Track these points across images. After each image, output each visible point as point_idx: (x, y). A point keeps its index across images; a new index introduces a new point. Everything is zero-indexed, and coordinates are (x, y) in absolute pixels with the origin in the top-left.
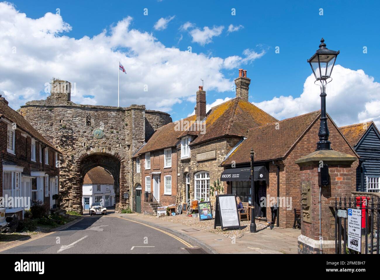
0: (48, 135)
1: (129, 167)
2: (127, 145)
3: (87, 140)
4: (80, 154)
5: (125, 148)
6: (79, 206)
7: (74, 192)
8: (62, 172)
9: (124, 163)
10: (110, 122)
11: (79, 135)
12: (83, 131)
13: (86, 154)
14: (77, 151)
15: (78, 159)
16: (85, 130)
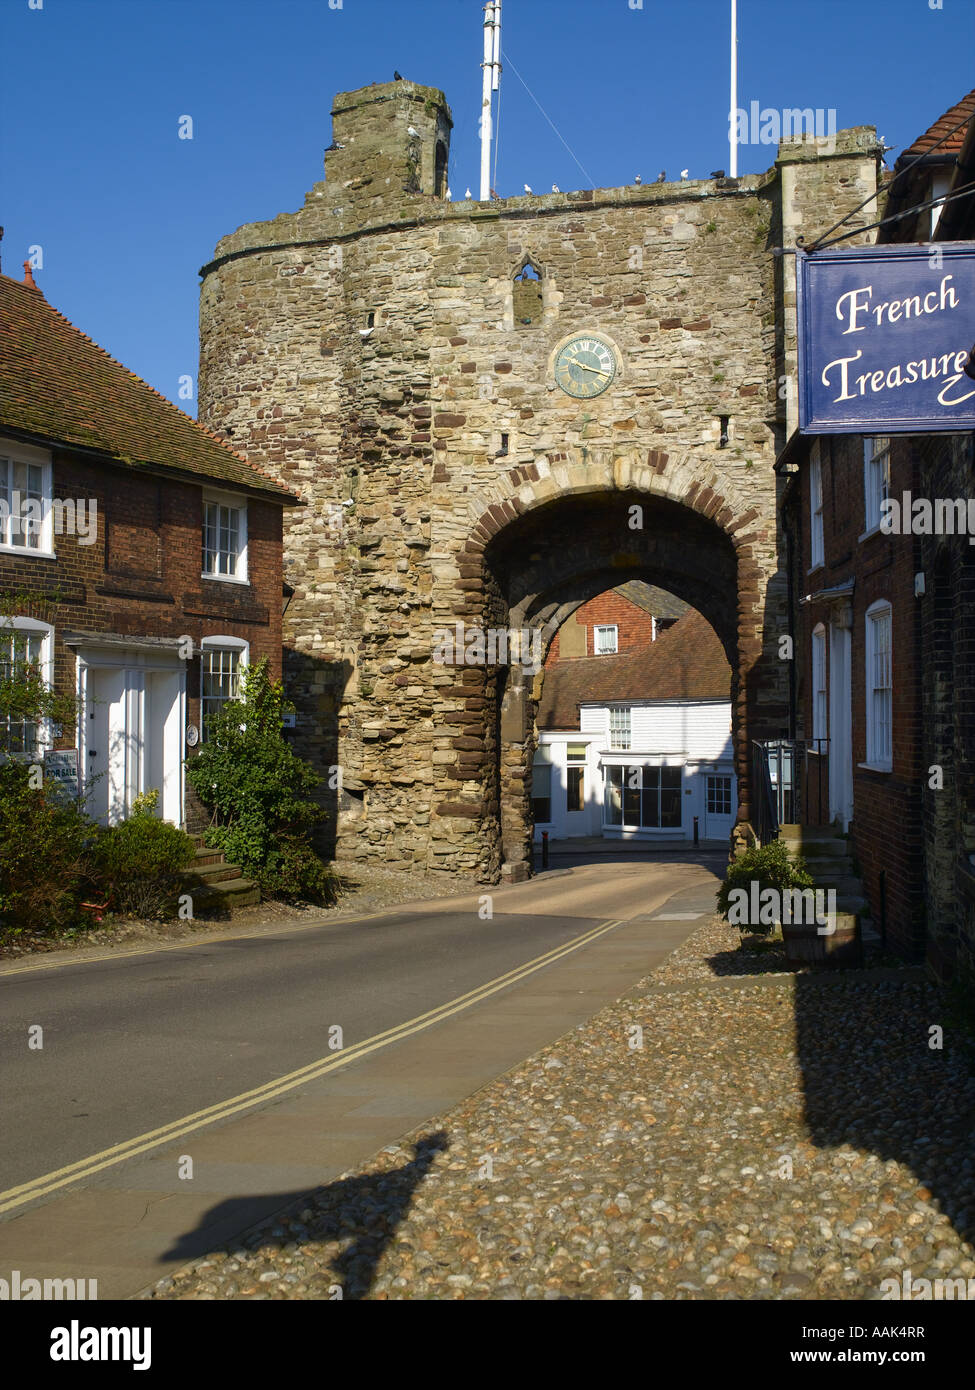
0: (312, 406)
3: (514, 414)
4: (478, 509)
5: (758, 445)
7: (445, 743)
8: (374, 622)
9: (756, 545)
10: (661, 287)
11: (468, 389)
12: (494, 359)
13: (510, 503)
14: (460, 489)
15: (465, 536)
16: (506, 354)
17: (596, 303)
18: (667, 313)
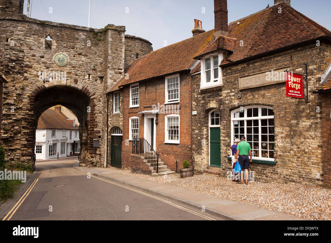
1: (100, 105)
2: (98, 77)
3: (44, 67)
4: (35, 87)
5: (96, 80)
6: (30, 158)
7: (24, 139)
8: (6, 111)
9: (95, 100)
10: (78, 47)
11: (33, 60)
12: (40, 55)
13: (43, 87)
14: (30, 82)
15: (32, 93)
16: (43, 54)
17: (64, 47)
18: (79, 52)
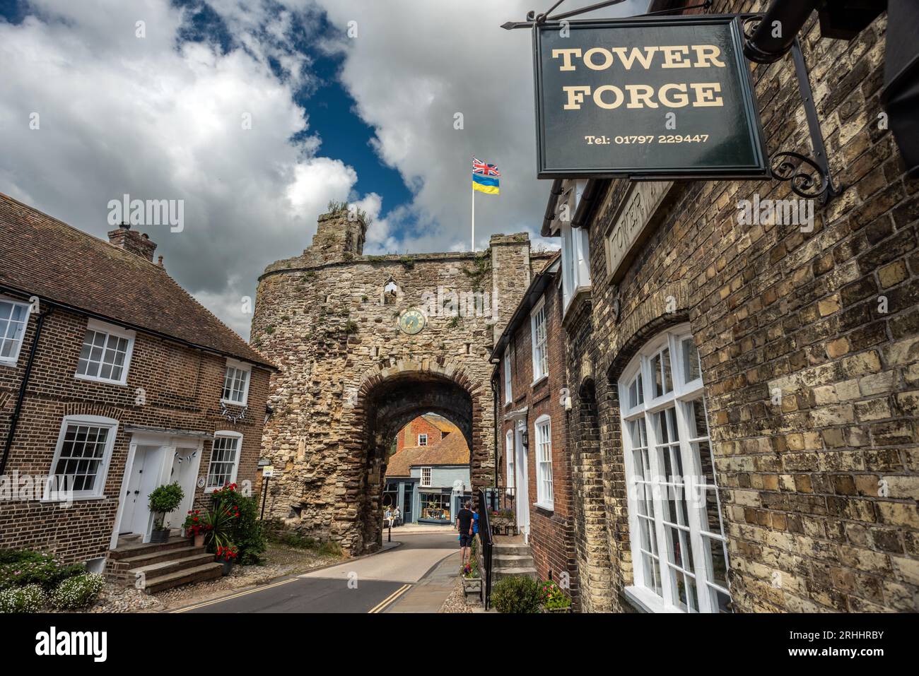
0: (298, 334)
2: (487, 347)
3: (382, 340)
4: (364, 378)
5: (481, 355)
6: (349, 525)
7: (341, 484)
8: (315, 428)
9: (481, 398)
11: (364, 329)
12: (376, 317)
13: (378, 377)
14: (357, 370)
15: (358, 390)
16: (380, 316)
